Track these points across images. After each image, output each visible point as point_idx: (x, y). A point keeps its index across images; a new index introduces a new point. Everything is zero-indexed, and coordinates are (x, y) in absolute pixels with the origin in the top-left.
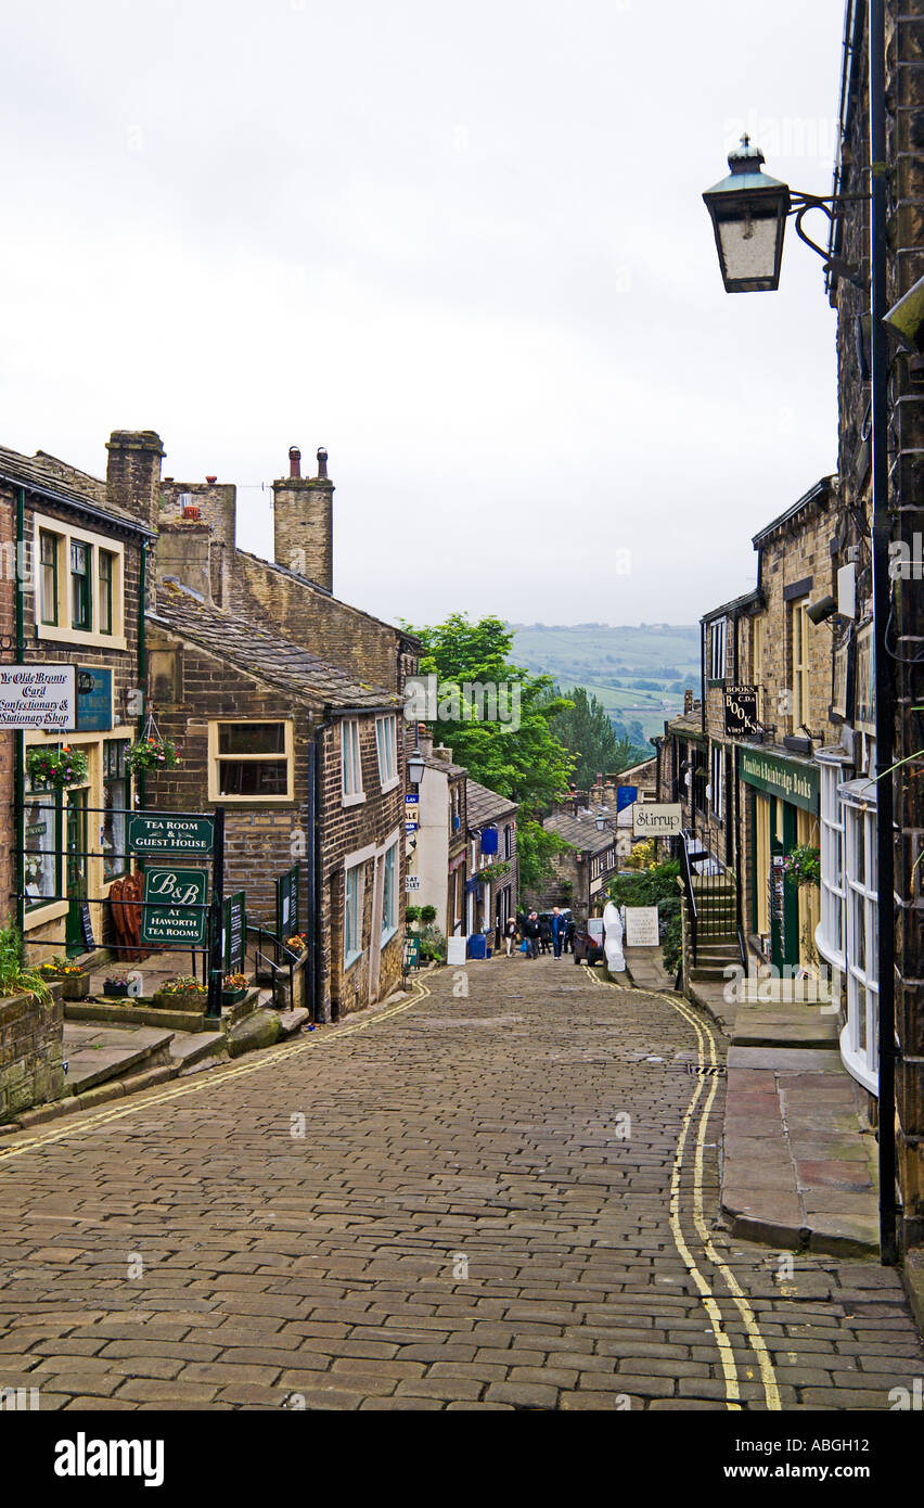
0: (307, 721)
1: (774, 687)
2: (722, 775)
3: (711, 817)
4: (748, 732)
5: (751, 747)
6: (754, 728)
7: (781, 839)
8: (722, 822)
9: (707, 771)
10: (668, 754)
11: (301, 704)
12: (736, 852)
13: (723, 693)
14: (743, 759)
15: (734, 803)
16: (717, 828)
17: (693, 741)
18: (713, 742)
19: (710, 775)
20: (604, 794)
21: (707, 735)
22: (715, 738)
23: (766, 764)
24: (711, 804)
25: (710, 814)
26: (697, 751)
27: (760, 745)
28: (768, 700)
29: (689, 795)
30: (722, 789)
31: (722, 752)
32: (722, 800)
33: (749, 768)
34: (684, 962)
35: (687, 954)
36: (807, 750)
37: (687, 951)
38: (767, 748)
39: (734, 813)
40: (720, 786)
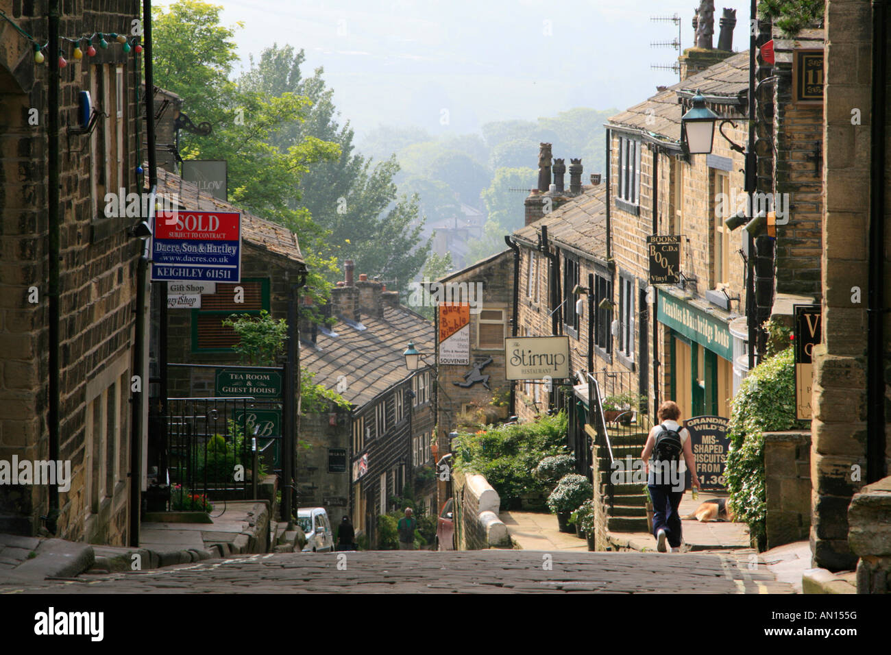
1: (696, 240)
2: (634, 312)
3: (618, 357)
4: (671, 280)
5: (672, 292)
6: (677, 277)
7: (702, 384)
8: (634, 364)
9: (614, 304)
10: (537, 263)
11: (278, 265)
12: (654, 398)
13: (636, 222)
14: (663, 301)
15: (651, 345)
16: (627, 370)
17: (590, 263)
18: (621, 272)
19: (616, 308)
20: (357, 298)
21: (613, 261)
22: (624, 268)
23: (688, 311)
24: (618, 343)
25: (617, 353)
26: (597, 277)
27: (683, 292)
28: (690, 250)
29: (581, 327)
30: (634, 327)
31: (634, 287)
32: (634, 339)
33: (669, 311)
34: (596, 516)
35: (603, 505)
36: (726, 308)
37: (602, 502)
38: (689, 296)
39: (651, 355)
40: (631, 323)
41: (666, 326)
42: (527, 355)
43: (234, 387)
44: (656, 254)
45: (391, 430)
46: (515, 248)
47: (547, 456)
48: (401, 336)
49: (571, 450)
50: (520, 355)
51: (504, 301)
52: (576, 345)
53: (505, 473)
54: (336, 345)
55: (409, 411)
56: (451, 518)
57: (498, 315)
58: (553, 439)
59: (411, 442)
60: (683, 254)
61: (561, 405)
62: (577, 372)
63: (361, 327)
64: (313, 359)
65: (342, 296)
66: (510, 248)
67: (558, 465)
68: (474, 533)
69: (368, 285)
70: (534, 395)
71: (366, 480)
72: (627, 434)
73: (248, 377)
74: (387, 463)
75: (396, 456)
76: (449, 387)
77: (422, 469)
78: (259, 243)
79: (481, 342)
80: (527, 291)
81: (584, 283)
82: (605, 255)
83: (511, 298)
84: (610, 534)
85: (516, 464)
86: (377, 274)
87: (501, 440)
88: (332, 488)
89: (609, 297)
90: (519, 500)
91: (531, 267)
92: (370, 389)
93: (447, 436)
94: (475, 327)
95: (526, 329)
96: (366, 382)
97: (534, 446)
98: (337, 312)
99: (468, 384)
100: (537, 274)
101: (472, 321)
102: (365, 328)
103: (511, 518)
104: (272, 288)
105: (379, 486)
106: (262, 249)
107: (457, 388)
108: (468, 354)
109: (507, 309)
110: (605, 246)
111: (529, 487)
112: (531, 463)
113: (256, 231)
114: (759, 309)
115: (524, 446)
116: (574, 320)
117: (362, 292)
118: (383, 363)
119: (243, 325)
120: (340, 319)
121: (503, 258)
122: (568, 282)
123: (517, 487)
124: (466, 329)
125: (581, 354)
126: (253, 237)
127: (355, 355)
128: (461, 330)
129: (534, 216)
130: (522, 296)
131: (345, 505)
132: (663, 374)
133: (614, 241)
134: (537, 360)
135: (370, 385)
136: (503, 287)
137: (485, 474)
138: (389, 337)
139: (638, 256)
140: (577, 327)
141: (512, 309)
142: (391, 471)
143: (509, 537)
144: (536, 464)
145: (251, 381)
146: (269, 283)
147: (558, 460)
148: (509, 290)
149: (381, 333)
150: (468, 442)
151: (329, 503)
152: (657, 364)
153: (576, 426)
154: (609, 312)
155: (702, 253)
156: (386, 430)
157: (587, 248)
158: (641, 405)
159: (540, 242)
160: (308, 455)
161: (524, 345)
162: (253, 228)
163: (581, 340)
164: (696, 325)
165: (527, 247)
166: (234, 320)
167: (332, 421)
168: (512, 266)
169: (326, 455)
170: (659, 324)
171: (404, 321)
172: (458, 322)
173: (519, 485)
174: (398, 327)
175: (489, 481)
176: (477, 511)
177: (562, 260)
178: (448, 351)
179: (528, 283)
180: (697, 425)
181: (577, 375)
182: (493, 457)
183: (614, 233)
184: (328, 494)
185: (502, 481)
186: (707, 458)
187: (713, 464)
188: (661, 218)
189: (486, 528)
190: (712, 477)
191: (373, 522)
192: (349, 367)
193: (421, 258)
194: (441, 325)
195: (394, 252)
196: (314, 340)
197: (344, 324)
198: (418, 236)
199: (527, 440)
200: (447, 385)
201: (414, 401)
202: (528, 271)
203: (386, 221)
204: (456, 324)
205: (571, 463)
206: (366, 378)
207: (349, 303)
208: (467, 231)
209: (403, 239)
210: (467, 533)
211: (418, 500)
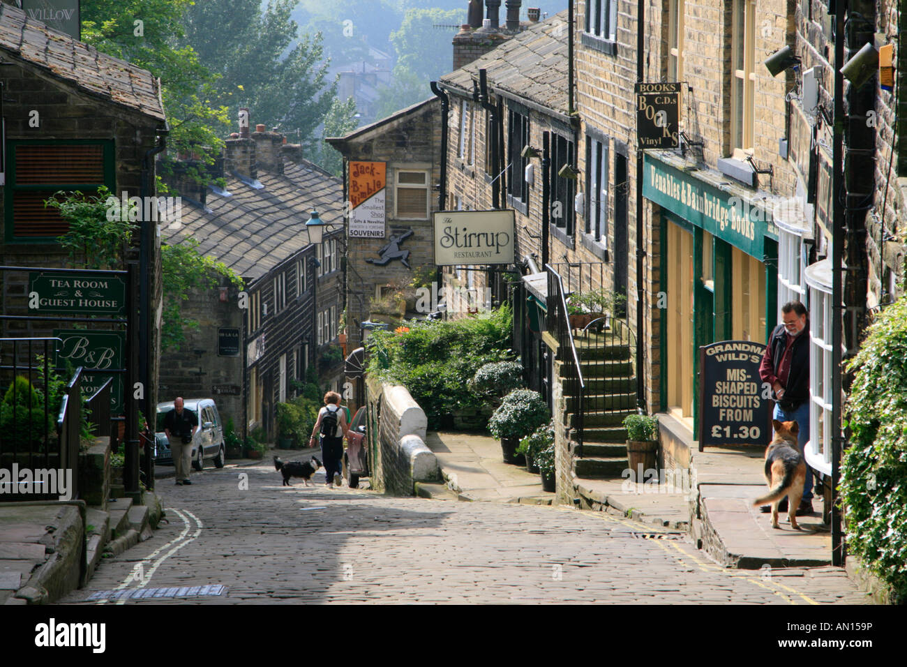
0: (134, 143)
1: (703, 89)
2: (607, 183)
3: (584, 242)
4: (667, 144)
5: (667, 160)
6: (674, 138)
7: (710, 285)
8: (606, 252)
9: (578, 171)
10: (472, 116)
11: (126, 122)
12: (637, 299)
13: (612, 64)
14: (651, 171)
15: (632, 228)
16: (596, 260)
17: (544, 117)
18: (589, 130)
19: (582, 177)
20: (253, 152)
21: (577, 115)
22: (593, 125)
23: (689, 186)
24: (584, 222)
25: (582, 236)
26: (554, 135)
27: (681, 159)
28: (694, 103)
29: (531, 199)
30: (607, 204)
31: (607, 151)
32: (607, 218)
33: (660, 184)
34: (558, 454)
35: (568, 441)
36: (751, 184)
37: (567, 436)
38: (691, 165)
39: (632, 242)
40: (602, 199)
41: (654, 204)
42: (462, 234)
43: (57, 298)
44: (646, 108)
45: (291, 306)
46: (444, 96)
47: (487, 362)
48: (303, 195)
49: (517, 355)
50: (453, 234)
51: (427, 161)
52: (525, 222)
53: (434, 383)
54: (229, 206)
55: (313, 282)
56: (364, 432)
57: (420, 178)
58: (493, 341)
59: (315, 317)
60: (683, 108)
61: (504, 297)
62: (526, 256)
63: (258, 185)
64: (201, 223)
65: (237, 149)
66: (436, 96)
67: (500, 375)
68: (394, 462)
69: (266, 137)
70: (467, 279)
71: (262, 364)
72: (601, 345)
73: (76, 284)
74: (287, 343)
75: (298, 334)
76: (361, 265)
77: (327, 347)
78: (100, 91)
79: (400, 210)
80: (459, 150)
81: (536, 142)
82: (567, 107)
83: (437, 157)
84: (578, 482)
85: (447, 372)
86: (279, 122)
87: (428, 341)
88: (222, 374)
89: (570, 163)
90: (451, 417)
91: (464, 121)
92: (268, 258)
93: (358, 325)
94: (392, 192)
95: (457, 198)
96: (262, 250)
97: (470, 348)
98: (230, 168)
99: (383, 262)
100: (471, 129)
101: (388, 185)
102: (263, 186)
103: (441, 443)
104: (118, 153)
105: (278, 370)
106: (104, 99)
107: (370, 266)
108: (383, 225)
109: (432, 171)
110: (567, 97)
111: (464, 402)
112: (467, 372)
113: (101, 73)
114: (850, 198)
115: (456, 349)
116: (522, 190)
117: (259, 145)
118: (282, 227)
119: (74, 207)
120: (234, 175)
121: (426, 108)
122: (515, 142)
123: (448, 402)
124: (381, 195)
125: (532, 234)
126: (95, 81)
127: (250, 218)
128: (375, 196)
129: (465, 57)
130: (452, 156)
131: (237, 394)
132: (650, 267)
133: (580, 89)
134: (474, 240)
135: (268, 253)
136: (427, 144)
137: (408, 384)
138: (290, 196)
139: (614, 110)
140: (526, 199)
141: (439, 171)
142: (292, 352)
143: (440, 470)
144: (473, 373)
145: (81, 289)
146: (114, 147)
147: (500, 367)
148: (433, 148)
149: (280, 192)
150: (385, 342)
151: (219, 391)
152: (641, 254)
153: (524, 325)
154: (570, 182)
155: (712, 107)
156: (286, 304)
157: (541, 99)
158: (616, 307)
159: (476, 90)
160: (194, 335)
161: (458, 221)
162: (98, 69)
163: (531, 216)
164: (702, 205)
165: (458, 96)
166: (61, 199)
167: (223, 296)
168: (439, 118)
169: (216, 336)
170: (644, 201)
171: (307, 177)
172: (371, 186)
173: (450, 398)
174: (299, 184)
175: (413, 394)
176: (399, 434)
177: (506, 113)
178: (359, 221)
179: (459, 140)
180: (720, 353)
181: (527, 262)
182: (417, 362)
183: (579, 79)
184: (218, 381)
185: (430, 393)
186: (734, 401)
187: (742, 409)
188: (648, 59)
189: (409, 458)
190: (741, 429)
191: (271, 412)
192: (243, 232)
193: (326, 104)
194: (351, 189)
195: (297, 98)
196: (203, 200)
197: (238, 181)
198: (323, 80)
199: (461, 341)
200: (358, 262)
201: (319, 270)
202: (460, 125)
203: (287, 62)
204: (368, 189)
205: (517, 373)
206: (263, 245)
207: (243, 157)
208: (376, 75)
209: (306, 83)
210: (384, 459)
211: (323, 383)
